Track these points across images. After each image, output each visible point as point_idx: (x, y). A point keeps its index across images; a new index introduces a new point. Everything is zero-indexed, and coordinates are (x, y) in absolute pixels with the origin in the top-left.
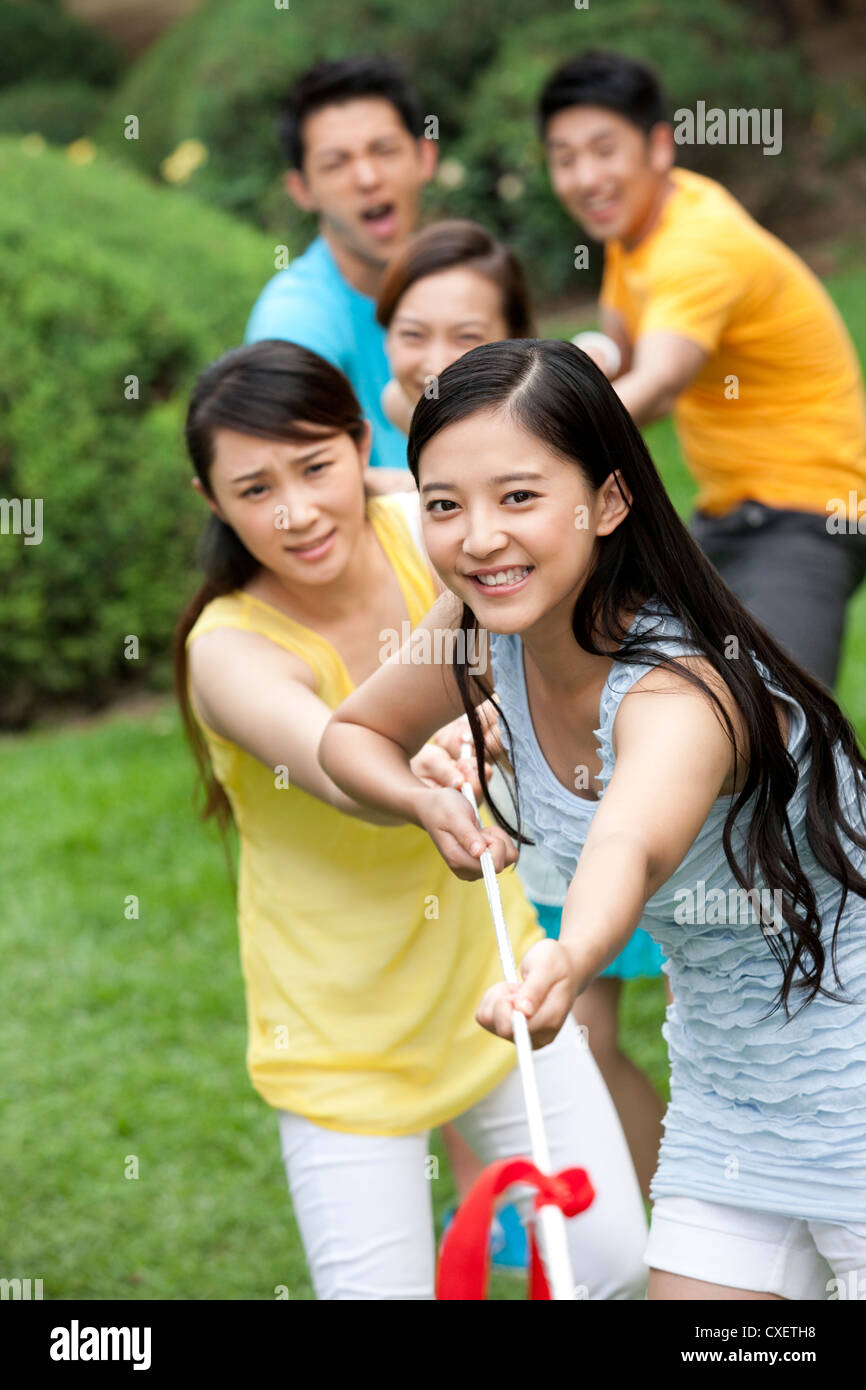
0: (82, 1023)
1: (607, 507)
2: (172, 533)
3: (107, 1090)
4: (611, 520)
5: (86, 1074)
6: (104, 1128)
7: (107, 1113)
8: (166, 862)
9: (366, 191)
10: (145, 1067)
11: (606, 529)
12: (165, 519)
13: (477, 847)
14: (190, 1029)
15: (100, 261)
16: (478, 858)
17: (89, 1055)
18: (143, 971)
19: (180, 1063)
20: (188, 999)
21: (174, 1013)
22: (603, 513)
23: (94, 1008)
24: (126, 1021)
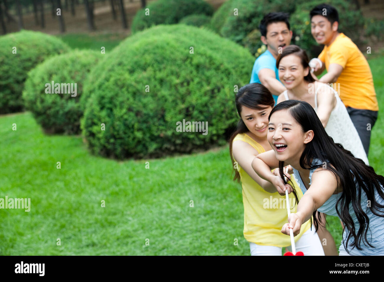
0: (203, 217)
1: (307, 137)
2: (223, 112)
3: (208, 232)
4: (307, 141)
5: (204, 229)
6: (207, 241)
7: (208, 237)
8: (221, 183)
9: (281, 41)
10: (216, 228)
11: (306, 142)
12: (222, 108)
13: (285, 189)
14: (226, 220)
15: (209, 52)
16: (285, 192)
17: (204, 225)
18: (216, 207)
19: (224, 227)
20: (226, 214)
21: (223, 216)
22: (305, 139)
23: (205, 215)
24: (212, 218)
